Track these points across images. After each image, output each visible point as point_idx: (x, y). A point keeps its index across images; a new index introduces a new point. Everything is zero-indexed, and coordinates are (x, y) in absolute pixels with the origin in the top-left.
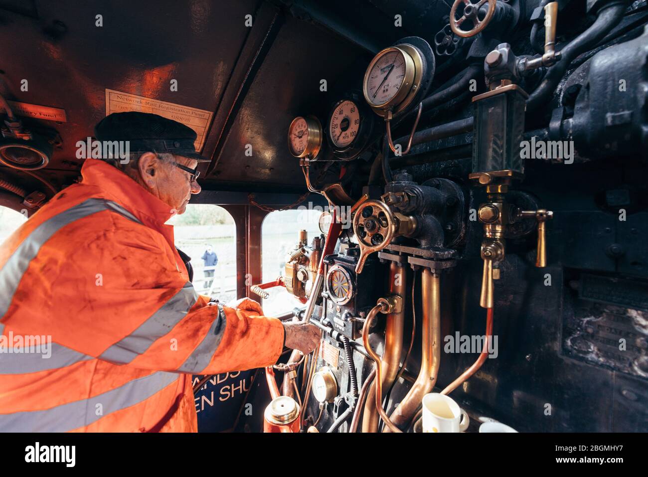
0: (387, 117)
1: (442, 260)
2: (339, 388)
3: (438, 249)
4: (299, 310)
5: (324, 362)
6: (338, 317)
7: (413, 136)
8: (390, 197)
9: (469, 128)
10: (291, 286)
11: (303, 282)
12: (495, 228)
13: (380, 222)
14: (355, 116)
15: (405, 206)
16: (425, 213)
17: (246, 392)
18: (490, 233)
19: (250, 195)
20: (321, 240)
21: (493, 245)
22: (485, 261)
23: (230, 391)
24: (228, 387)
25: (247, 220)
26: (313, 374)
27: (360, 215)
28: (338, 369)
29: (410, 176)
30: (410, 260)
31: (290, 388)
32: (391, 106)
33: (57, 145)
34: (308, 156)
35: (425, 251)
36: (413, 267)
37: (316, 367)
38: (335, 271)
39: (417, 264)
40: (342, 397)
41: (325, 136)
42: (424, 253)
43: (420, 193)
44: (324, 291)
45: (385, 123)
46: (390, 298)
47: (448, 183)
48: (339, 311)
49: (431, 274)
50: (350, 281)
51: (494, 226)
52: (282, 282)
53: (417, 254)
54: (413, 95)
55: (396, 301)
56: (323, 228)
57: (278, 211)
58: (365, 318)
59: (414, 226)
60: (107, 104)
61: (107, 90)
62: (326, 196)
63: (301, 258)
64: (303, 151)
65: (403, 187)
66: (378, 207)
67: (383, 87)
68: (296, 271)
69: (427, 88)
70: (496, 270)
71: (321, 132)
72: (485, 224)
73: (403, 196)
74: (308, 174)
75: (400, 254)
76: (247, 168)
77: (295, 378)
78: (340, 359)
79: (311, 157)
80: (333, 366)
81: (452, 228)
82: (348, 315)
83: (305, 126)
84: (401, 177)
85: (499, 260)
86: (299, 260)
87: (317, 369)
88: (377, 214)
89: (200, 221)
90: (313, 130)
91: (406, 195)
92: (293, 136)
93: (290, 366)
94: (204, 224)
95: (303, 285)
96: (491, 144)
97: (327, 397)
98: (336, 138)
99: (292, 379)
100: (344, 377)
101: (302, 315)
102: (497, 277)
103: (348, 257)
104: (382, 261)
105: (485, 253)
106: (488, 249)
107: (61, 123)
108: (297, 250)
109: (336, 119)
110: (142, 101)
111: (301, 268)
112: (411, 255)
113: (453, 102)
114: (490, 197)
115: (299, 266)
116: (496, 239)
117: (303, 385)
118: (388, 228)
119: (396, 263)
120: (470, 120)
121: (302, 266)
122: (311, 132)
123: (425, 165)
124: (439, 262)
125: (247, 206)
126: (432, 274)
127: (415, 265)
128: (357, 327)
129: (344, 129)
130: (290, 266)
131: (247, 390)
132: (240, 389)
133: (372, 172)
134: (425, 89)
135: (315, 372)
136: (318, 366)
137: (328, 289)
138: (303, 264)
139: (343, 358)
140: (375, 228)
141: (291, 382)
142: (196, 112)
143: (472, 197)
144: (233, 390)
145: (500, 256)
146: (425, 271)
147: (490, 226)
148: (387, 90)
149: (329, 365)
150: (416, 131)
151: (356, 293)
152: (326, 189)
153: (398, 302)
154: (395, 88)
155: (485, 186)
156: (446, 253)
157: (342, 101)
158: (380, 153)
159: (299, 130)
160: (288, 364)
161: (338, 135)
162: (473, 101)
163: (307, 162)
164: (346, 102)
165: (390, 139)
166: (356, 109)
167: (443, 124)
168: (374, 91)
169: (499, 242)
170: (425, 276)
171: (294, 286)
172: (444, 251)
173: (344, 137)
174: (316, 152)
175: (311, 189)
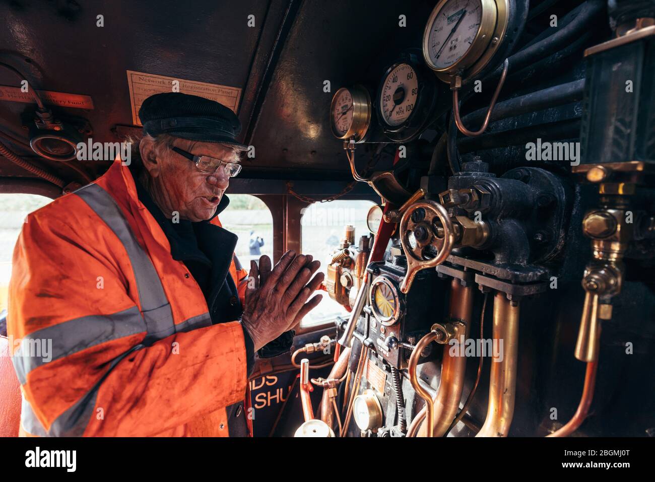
0: (454, 85)
1: (522, 284)
2: (384, 418)
3: (518, 268)
4: (342, 320)
5: (368, 384)
6: (382, 339)
7: (493, 108)
8: (451, 197)
9: (578, 96)
10: (334, 291)
11: (347, 288)
12: (610, 246)
13: (434, 231)
14: (412, 85)
15: (474, 207)
16: (503, 217)
17: (283, 402)
18: (601, 253)
19: (288, 184)
20: (371, 240)
21: (603, 272)
22: (588, 295)
23: (266, 398)
24: (264, 395)
25: (285, 212)
26: (356, 396)
27: (408, 219)
28: (384, 395)
29: (486, 165)
30: (478, 279)
31: (329, 407)
32: (460, 69)
33: (88, 134)
34: (353, 138)
35: (499, 269)
36: (481, 289)
37: (359, 388)
38: (381, 284)
39: (487, 285)
40: (387, 429)
41: (375, 110)
42: (497, 271)
43: (496, 190)
44: (367, 306)
45: (452, 92)
46: (448, 324)
47: (541, 174)
48: (383, 332)
49: (506, 301)
50: (397, 298)
51: (608, 243)
52: (324, 286)
53: (488, 271)
54: (492, 52)
55: (456, 329)
56: (372, 227)
57: (319, 202)
58: (415, 345)
59: (485, 234)
60: (130, 87)
61: (129, 72)
62: (374, 187)
63: (345, 259)
64: (347, 131)
65: (473, 180)
66: (432, 211)
67: (450, 42)
68: (339, 274)
69: (515, 41)
70: (607, 306)
71: (370, 106)
72: (593, 239)
73: (470, 194)
74: (353, 159)
75: (465, 269)
76: (285, 151)
77: (336, 397)
78: (387, 385)
79: (357, 138)
80: (378, 390)
81: (543, 238)
82: (393, 340)
83: (350, 99)
84: (471, 166)
85: (611, 293)
86: (342, 262)
87: (361, 390)
88: (430, 220)
89: (248, 205)
90: (359, 104)
91: (475, 192)
92: (336, 113)
93: (330, 382)
94: (252, 209)
95: (347, 291)
96: (613, 120)
97: (369, 426)
98: (388, 113)
99: (332, 397)
100: (391, 406)
101: (345, 326)
102: (608, 316)
103: (398, 267)
104: (440, 276)
105: (588, 285)
106: (592, 278)
107: (89, 110)
108: (341, 250)
109: (389, 89)
110: (165, 81)
111: (345, 271)
112: (480, 273)
113: (558, 56)
114: (604, 200)
115: (343, 270)
116: (609, 263)
117: (344, 406)
118: (444, 240)
119: (459, 280)
120: (581, 83)
121: (346, 269)
122: (357, 107)
123: (511, 148)
124: (519, 286)
125: (285, 196)
126: (509, 301)
127: (484, 287)
128: (404, 355)
129: (398, 101)
130: (332, 268)
131: (284, 400)
132: (276, 398)
133: (434, 158)
134: (511, 41)
135: (358, 395)
136: (362, 388)
137: (371, 303)
138: (347, 267)
139: (391, 384)
140: (427, 238)
141: (331, 400)
142: (223, 90)
143: (578, 194)
144: (269, 398)
145: (614, 288)
146: (498, 296)
147: (602, 243)
148: (455, 47)
149: (374, 389)
150: (496, 102)
151: (406, 314)
152: (375, 178)
153: (459, 330)
154: (467, 43)
155: (597, 184)
156: (531, 274)
157: (394, 65)
158: (446, 132)
159: (342, 105)
160: (328, 381)
161: (390, 109)
162: (586, 55)
163: (352, 144)
164: (401, 66)
165: (458, 114)
166: (414, 74)
167: (539, 90)
168: (438, 48)
169: (613, 266)
170: (498, 302)
171: (337, 292)
172: (527, 270)
173: (397, 113)
174: (363, 132)
175: (357, 177)
